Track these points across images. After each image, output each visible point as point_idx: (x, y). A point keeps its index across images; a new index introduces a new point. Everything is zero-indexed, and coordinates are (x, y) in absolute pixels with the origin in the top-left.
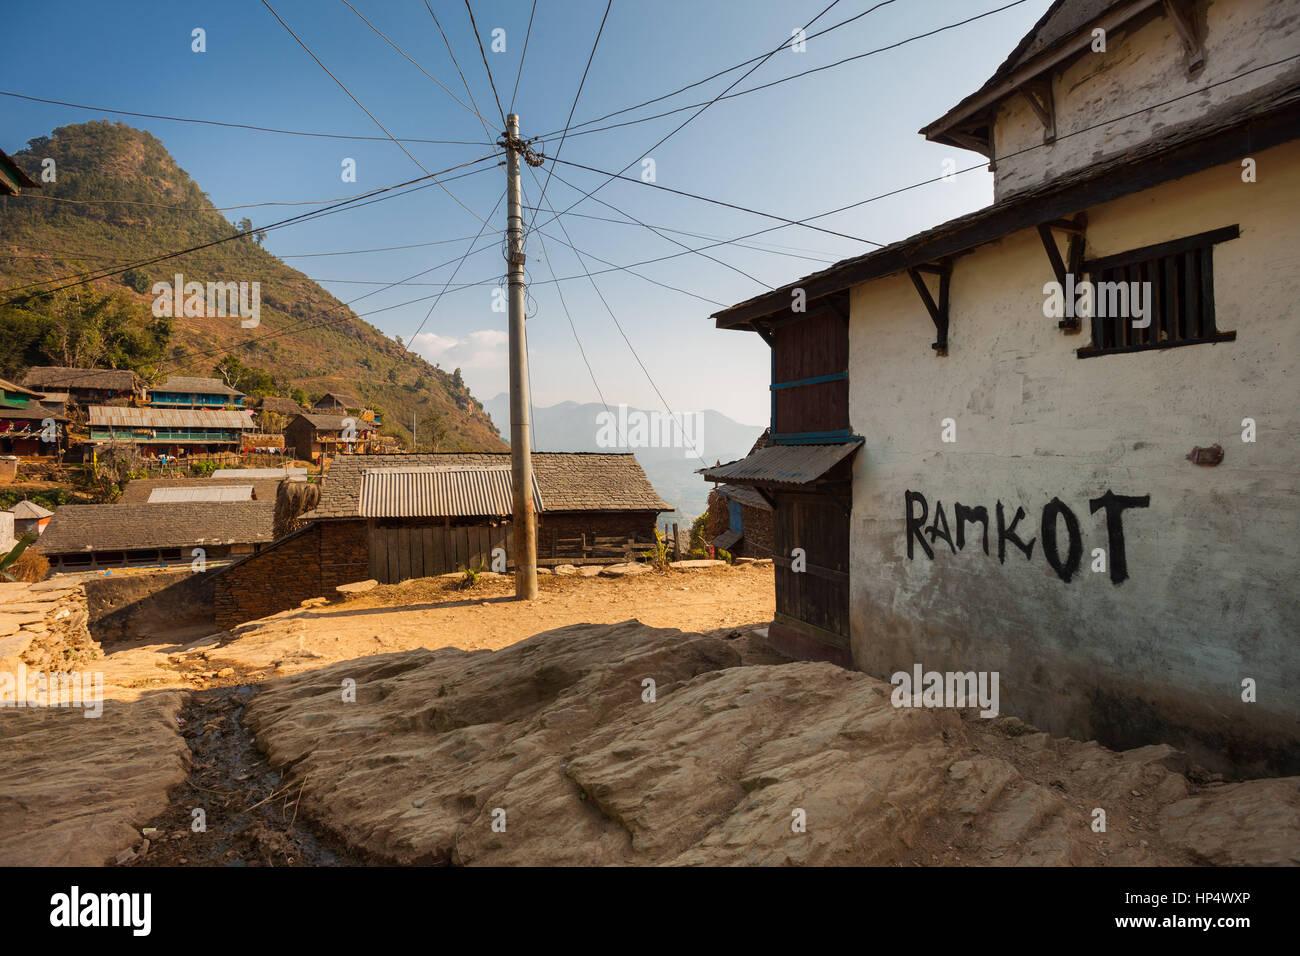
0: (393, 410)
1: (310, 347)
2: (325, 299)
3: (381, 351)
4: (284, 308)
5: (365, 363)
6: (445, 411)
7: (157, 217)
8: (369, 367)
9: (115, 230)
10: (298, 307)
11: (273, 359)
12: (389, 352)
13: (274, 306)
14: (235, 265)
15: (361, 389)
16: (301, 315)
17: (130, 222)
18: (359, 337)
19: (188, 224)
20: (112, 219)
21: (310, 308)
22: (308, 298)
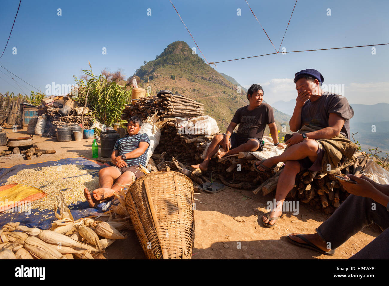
0: (227, 105)
1: (210, 89)
2: (217, 76)
3: (230, 88)
4: (206, 79)
5: (224, 92)
6: (242, 105)
7: (181, 61)
8: (225, 93)
9: (173, 66)
10: (209, 79)
11: (199, 93)
12: (233, 88)
13: (204, 79)
14: (196, 70)
15: (219, 99)
16: (210, 81)
17: (176, 64)
18: (225, 85)
19: (188, 62)
20: (173, 64)
21: (212, 79)
22: (212, 76)
